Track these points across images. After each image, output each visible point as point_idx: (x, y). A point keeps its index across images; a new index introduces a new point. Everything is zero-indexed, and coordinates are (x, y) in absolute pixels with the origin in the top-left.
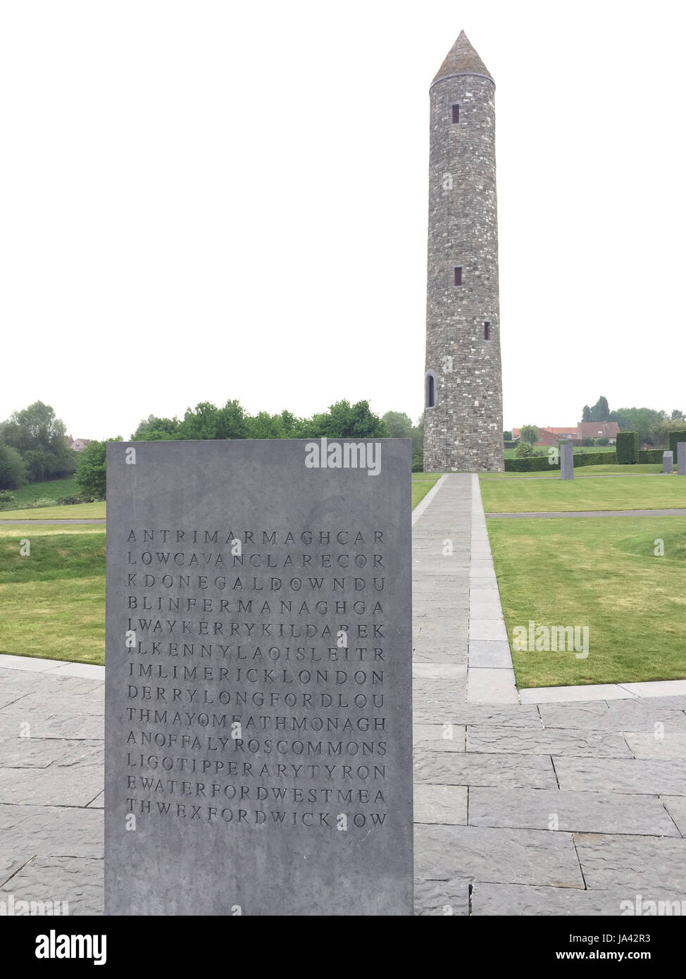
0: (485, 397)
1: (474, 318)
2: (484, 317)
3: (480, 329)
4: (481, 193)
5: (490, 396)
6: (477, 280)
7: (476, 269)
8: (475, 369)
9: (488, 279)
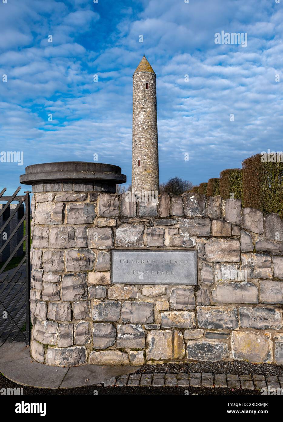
0: (138, 187)
1: (135, 159)
2: (138, 159)
3: (137, 163)
4: (138, 114)
5: (139, 186)
6: (136, 146)
7: (136, 142)
8: (135, 177)
9: (140, 144)
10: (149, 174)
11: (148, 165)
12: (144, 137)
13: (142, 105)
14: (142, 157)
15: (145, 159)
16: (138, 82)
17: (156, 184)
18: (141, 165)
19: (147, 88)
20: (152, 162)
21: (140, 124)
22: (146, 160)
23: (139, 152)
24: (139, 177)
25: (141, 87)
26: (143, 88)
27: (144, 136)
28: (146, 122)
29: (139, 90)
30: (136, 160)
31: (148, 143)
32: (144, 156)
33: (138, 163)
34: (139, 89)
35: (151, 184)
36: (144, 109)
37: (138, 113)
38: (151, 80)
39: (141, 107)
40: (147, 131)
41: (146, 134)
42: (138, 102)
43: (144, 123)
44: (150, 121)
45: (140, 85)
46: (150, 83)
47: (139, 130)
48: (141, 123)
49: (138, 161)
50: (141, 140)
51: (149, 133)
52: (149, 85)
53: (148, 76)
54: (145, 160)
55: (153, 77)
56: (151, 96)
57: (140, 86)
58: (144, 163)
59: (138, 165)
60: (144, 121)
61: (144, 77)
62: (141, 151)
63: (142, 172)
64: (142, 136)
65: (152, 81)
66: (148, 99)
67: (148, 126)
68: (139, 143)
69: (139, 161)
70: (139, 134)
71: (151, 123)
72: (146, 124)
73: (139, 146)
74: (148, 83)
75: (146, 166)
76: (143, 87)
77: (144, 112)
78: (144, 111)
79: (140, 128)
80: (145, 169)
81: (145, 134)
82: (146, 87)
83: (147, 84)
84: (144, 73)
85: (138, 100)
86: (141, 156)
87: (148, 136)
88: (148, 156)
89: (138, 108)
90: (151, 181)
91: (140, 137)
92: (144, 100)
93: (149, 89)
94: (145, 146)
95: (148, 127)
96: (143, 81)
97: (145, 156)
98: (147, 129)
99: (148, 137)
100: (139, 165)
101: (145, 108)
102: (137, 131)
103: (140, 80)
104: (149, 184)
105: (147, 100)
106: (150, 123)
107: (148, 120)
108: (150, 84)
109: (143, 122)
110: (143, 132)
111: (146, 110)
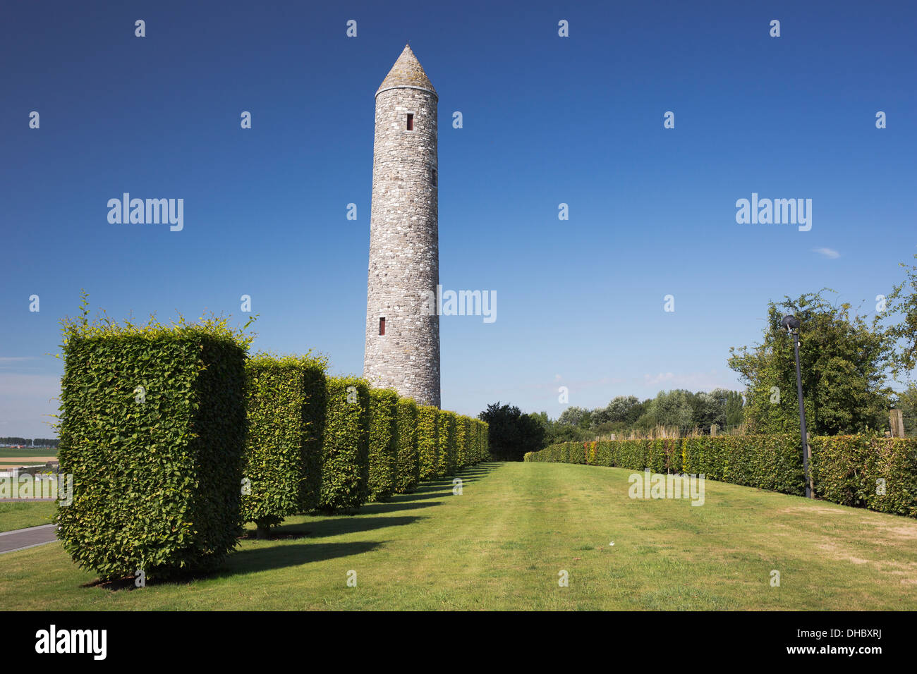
1: (372, 316)
2: (378, 314)
3: (376, 326)
4: (384, 196)
6: (377, 279)
7: (376, 268)
8: (370, 365)
9: (386, 275)
10: (408, 357)
11: (407, 332)
12: (398, 256)
13: (394, 171)
14: (391, 309)
15: (397, 316)
16: (386, 111)
17: (426, 386)
18: (386, 332)
19: (410, 127)
20: (418, 323)
21: (387, 220)
22: (402, 318)
23: (383, 295)
24: (380, 364)
25: (395, 124)
26: (398, 128)
27: (398, 254)
28: (406, 215)
29: (388, 132)
30: (375, 319)
31: (407, 271)
32: (397, 308)
33: (378, 326)
34: (387, 130)
35: (411, 384)
36: (400, 183)
37: (383, 191)
38: (422, 105)
39: (393, 176)
40: (407, 238)
41: (403, 247)
42: (384, 164)
43: (399, 219)
44: (415, 214)
45: (391, 119)
46: (418, 113)
47: (385, 235)
48: (391, 219)
49: (379, 320)
50: (389, 263)
51: (411, 245)
52: (415, 120)
53: (413, 97)
54: (399, 318)
55: (426, 99)
56: (420, 148)
57: (391, 122)
58: (394, 326)
59: (378, 332)
60: (399, 212)
61: (401, 98)
62: (389, 292)
63: (388, 352)
64: (391, 253)
65: (423, 109)
66: (410, 156)
67: (410, 227)
68: (384, 272)
69: (383, 319)
70: (385, 247)
71: (418, 219)
72: (404, 220)
73: (384, 279)
74: (412, 115)
75: (400, 335)
76: (400, 125)
77: (398, 190)
78: (400, 187)
79: (389, 232)
80: (398, 344)
81: (400, 248)
82: (406, 123)
83: (410, 117)
84: (404, 88)
85: (384, 158)
86: (389, 307)
87: (409, 252)
88: (407, 308)
89: (383, 179)
90: (413, 377)
91: (387, 254)
92: (400, 159)
93: (415, 128)
94: (398, 279)
95: (409, 229)
96: (399, 108)
97: (399, 306)
98: (405, 235)
99: (409, 255)
100: (382, 332)
101: (402, 180)
102: (380, 240)
103: (392, 108)
104: (408, 385)
105: (409, 158)
106: (415, 218)
107: (409, 211)
108: (419, 117)
109: (397, 216)
110: (397, 241)
111: (404, 183)
